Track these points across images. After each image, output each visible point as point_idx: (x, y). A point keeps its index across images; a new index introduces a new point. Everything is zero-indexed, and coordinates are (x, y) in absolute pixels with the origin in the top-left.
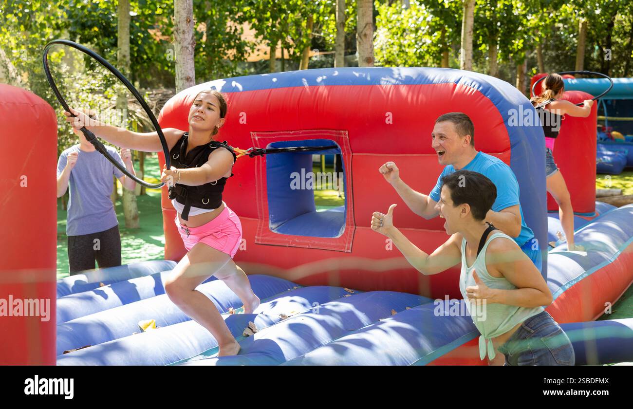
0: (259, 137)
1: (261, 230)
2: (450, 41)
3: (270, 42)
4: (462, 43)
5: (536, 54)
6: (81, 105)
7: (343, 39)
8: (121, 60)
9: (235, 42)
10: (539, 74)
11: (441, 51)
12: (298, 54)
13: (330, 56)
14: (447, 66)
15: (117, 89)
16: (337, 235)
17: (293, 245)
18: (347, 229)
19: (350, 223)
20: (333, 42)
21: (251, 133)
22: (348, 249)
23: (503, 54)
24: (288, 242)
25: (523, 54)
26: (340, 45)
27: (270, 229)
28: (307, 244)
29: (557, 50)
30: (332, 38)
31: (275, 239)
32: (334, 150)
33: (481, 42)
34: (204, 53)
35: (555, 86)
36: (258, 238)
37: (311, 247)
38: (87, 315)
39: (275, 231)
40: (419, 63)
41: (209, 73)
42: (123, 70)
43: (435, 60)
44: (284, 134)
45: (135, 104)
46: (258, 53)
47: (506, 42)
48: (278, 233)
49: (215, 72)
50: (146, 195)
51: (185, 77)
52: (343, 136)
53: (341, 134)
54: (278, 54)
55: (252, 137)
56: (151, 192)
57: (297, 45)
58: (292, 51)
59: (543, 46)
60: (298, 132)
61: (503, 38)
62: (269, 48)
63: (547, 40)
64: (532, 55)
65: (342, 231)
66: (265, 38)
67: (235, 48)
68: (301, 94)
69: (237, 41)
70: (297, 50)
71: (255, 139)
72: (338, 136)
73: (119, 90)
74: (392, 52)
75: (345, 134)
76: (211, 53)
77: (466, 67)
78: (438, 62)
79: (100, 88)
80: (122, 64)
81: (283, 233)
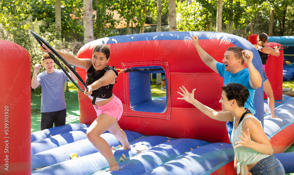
0: (126, 65)
1: (127, 109)
2: (211, 19)
3: (126, 20)
4: (217, 20)
5: (250, 25)
6: (39, 50)
7: (160, 18)
8: (57, 28)
9: (110, 20)
10: (252, 34)
11: (206, 24)
12: (140, 25)
13: (154, 26)
14: (209, 31)
15: (55, 42)
16: (163, 112)
17: (142, 116)
18: (168, 109)
19: (169, 106)
20: (156, 20)
21: (122, 63)
22: (168, 118)
23: (235, 25)
24: (140, 115)
25: (244, 25)
26: (159, 21)
27: (131, 109)
28: (149, 116)
29: (260, 23)
30: (156, 18)
31: (133, 113)
32: (161, 71)
33: (225, 19)
34: (96, 25)
35: (264, 39)
36: (125, 113)
37: (150, 117)
38: (44, 151)
39: (133, 110)
40: (196, 29)
41: (98, 34)
42: (58, 33)
43: (203, 28)
44: (137, 64)
45: (64, 49)
46: (121, 25)
47: (237, 19)
48: (134, 110)
49: (101, 34)
50: (69, 91)
51: (89, 36)
52: (166, 64)
53: (165, 63)
54: (130, 25)
55: (122, 65)
56: (71, 90)
57: (139, 21)
58: (137, 24)
59: (253, 21)
60: (144, 62)
61: (235, 17)
62: (126, 22)
63: (255, 18)
64: (248, 25)
65: (165, 110)
66: (124, 18)
67: (110, 22)
68: (145, 44)
69: (111, 19)
70: (139, 24)
71: (123, 66)
72: (163, 64)
73: (56, 42)
74: (183, 24)
75: (167, 64)
76: (99, 25)
77: (219, 31)
78: (205, 29)
79: (47, 41)
80: (57, 30)
81: (137, 110)
